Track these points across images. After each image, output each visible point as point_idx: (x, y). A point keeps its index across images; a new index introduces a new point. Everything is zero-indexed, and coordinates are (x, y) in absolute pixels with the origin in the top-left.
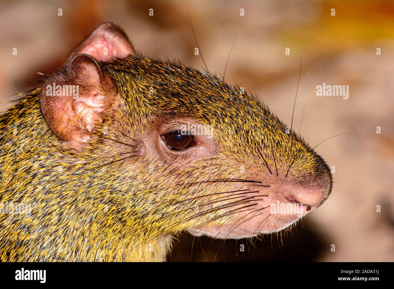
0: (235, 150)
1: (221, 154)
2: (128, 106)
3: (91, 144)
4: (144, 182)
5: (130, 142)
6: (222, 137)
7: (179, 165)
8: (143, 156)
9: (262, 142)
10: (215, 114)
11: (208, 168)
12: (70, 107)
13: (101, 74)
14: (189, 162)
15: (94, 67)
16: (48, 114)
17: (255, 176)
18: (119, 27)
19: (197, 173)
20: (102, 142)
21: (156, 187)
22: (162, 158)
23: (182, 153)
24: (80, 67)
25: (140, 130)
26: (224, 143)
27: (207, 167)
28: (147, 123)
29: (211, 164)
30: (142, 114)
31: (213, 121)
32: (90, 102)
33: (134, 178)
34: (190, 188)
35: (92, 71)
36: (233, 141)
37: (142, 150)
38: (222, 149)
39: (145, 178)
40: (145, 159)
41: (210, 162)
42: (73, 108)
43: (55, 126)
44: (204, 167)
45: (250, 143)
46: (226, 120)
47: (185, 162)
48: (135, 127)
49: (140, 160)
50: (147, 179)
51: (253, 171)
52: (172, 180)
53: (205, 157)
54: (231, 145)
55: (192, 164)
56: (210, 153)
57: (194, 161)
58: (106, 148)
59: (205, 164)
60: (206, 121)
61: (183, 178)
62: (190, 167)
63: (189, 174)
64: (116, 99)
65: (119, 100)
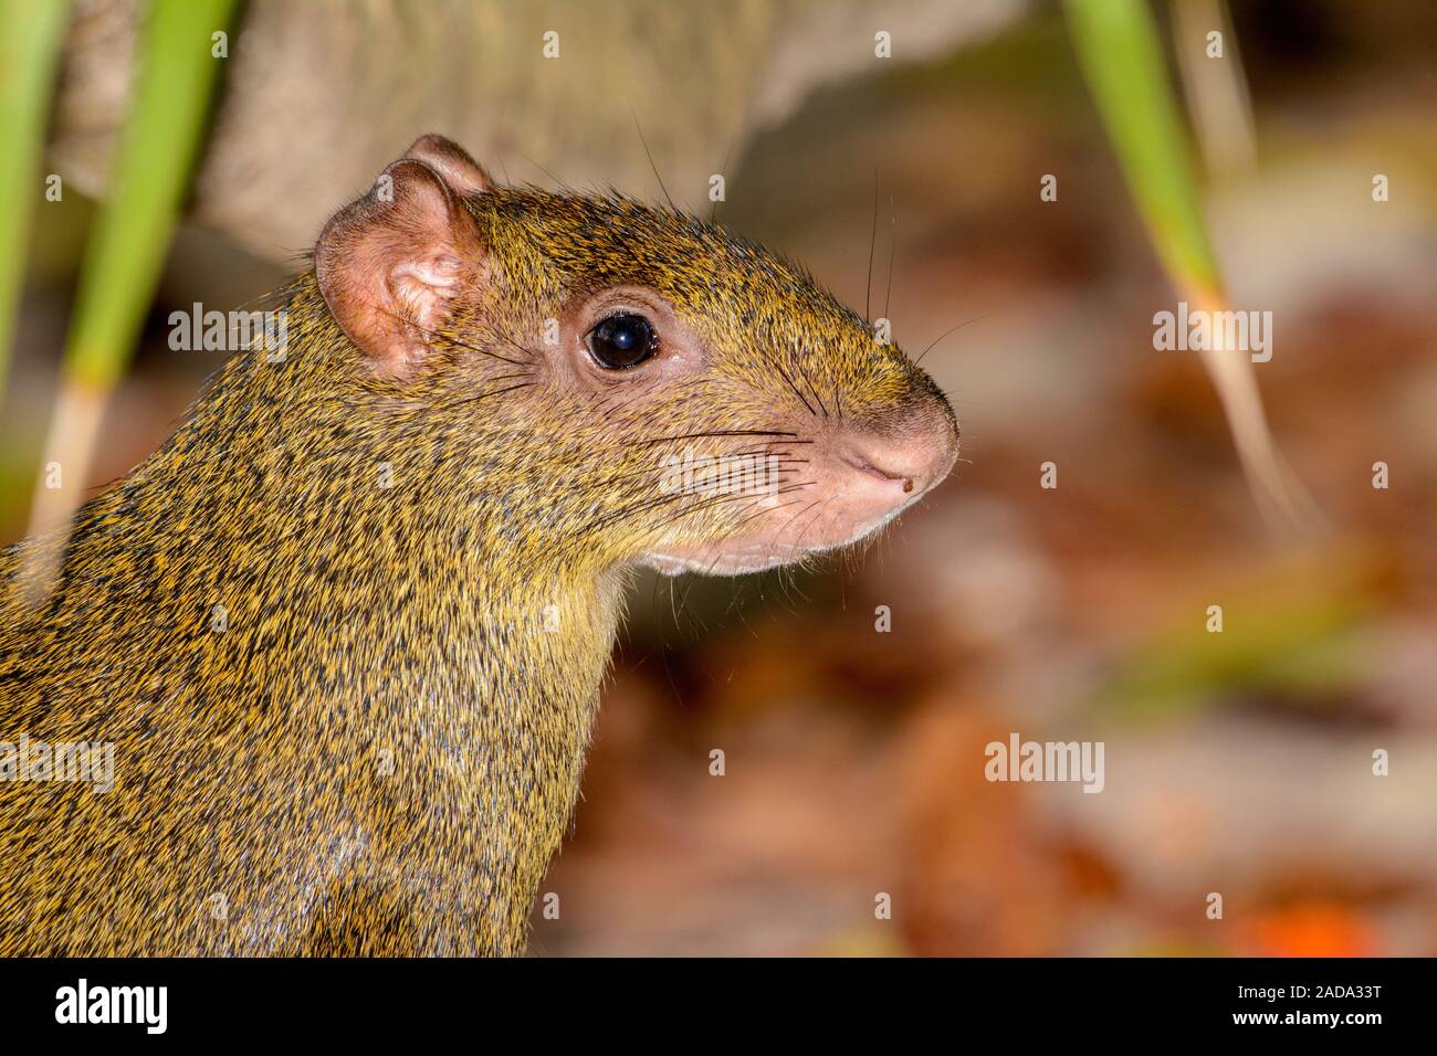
0: (745, 360)
1: (715, 370)
2: (509, 276)
3: (429, 366)
4: (549, 442)
5: (516, 355)
6: (714, 333)
7: (625, 400)
8: (544, 384)
9: (800, 343)
10: (700, 284)
11: (687, 404)
12: (382, 283)
13: (451, 205)
14: (647, 393)
15: (437, 190)
16: (334, 294)
17: (783, 419)
18: (457, 145)
19: (664, 416)
20: (453, 361)
21: (578, 449)
22: (584, 387)
23: (632, 373)
24: (404, 189)
25: (536, 327)
26: (720, 345)
27: (685, 401)
28: (552, 309)
29: (695, 395)
30: (539, 291)
31: (696, 297)
32: (426, 273)
33: (526, 435)
34: (651, 450)
35: (431, 198)
36: (740, 340)
37: (544, 372)
38: (717, 359)
39: (551, 432)
40: (550, 391)
41: (691, 390)
42: (391, 287)
43: (349, 322)
44: (681, 402)
45: (776, 346)
46: (724, 296)
47: (639, 391)
48: (525, 322)
49: (539, 392)
50: (558, 435)
51: (781, 408)
52: (610, 435)
53: (680, 380)
54: (736, 350)
55: (653, 396)
56: (692, 369)
57: (659, 388)
58: (465, 373)
59: (680, 396)
60: (682, 297)
61: (634, 428)
62: (650, 403)
63: (649, 419)
64: (485, 264)
65: (493, 266)
